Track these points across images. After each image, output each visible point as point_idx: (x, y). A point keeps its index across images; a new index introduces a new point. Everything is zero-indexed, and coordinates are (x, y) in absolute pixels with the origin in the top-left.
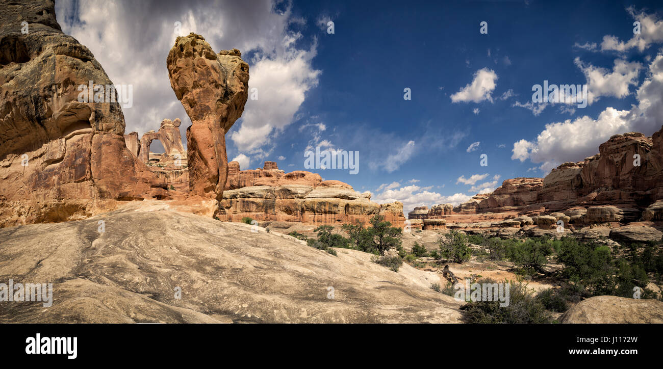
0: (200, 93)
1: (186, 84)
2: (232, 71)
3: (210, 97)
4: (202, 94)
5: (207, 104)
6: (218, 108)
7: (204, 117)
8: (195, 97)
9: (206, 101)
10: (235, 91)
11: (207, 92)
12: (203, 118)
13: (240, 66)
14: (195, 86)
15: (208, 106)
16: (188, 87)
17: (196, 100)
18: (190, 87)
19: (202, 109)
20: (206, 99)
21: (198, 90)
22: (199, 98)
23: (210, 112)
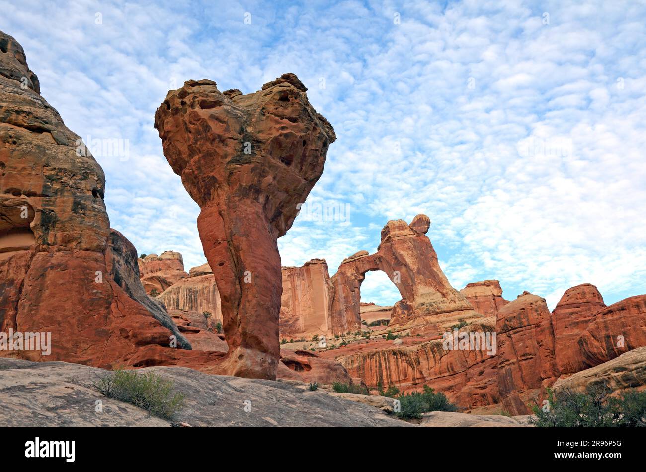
0: (199, 161)
1: (180, 153)
2: (259, 111)
3: (215, 162)
4: (202, 162)
5: (212, 174)
6: (231, 174)
7: (212, 196)
8: (194, 168)
9: (209, 170)
10: (267, 137)
11: (209, 155)
12: (211, 199)
13: (277, 97)
14: (192, 152)
15: (213, 177)
16: (184, 156)
17: (196, 173)
18: (185, 156)
19: (206, 185)
20: (211, 167)
21: (196, 157)
22: (199, 168)
23: (217, 186)
